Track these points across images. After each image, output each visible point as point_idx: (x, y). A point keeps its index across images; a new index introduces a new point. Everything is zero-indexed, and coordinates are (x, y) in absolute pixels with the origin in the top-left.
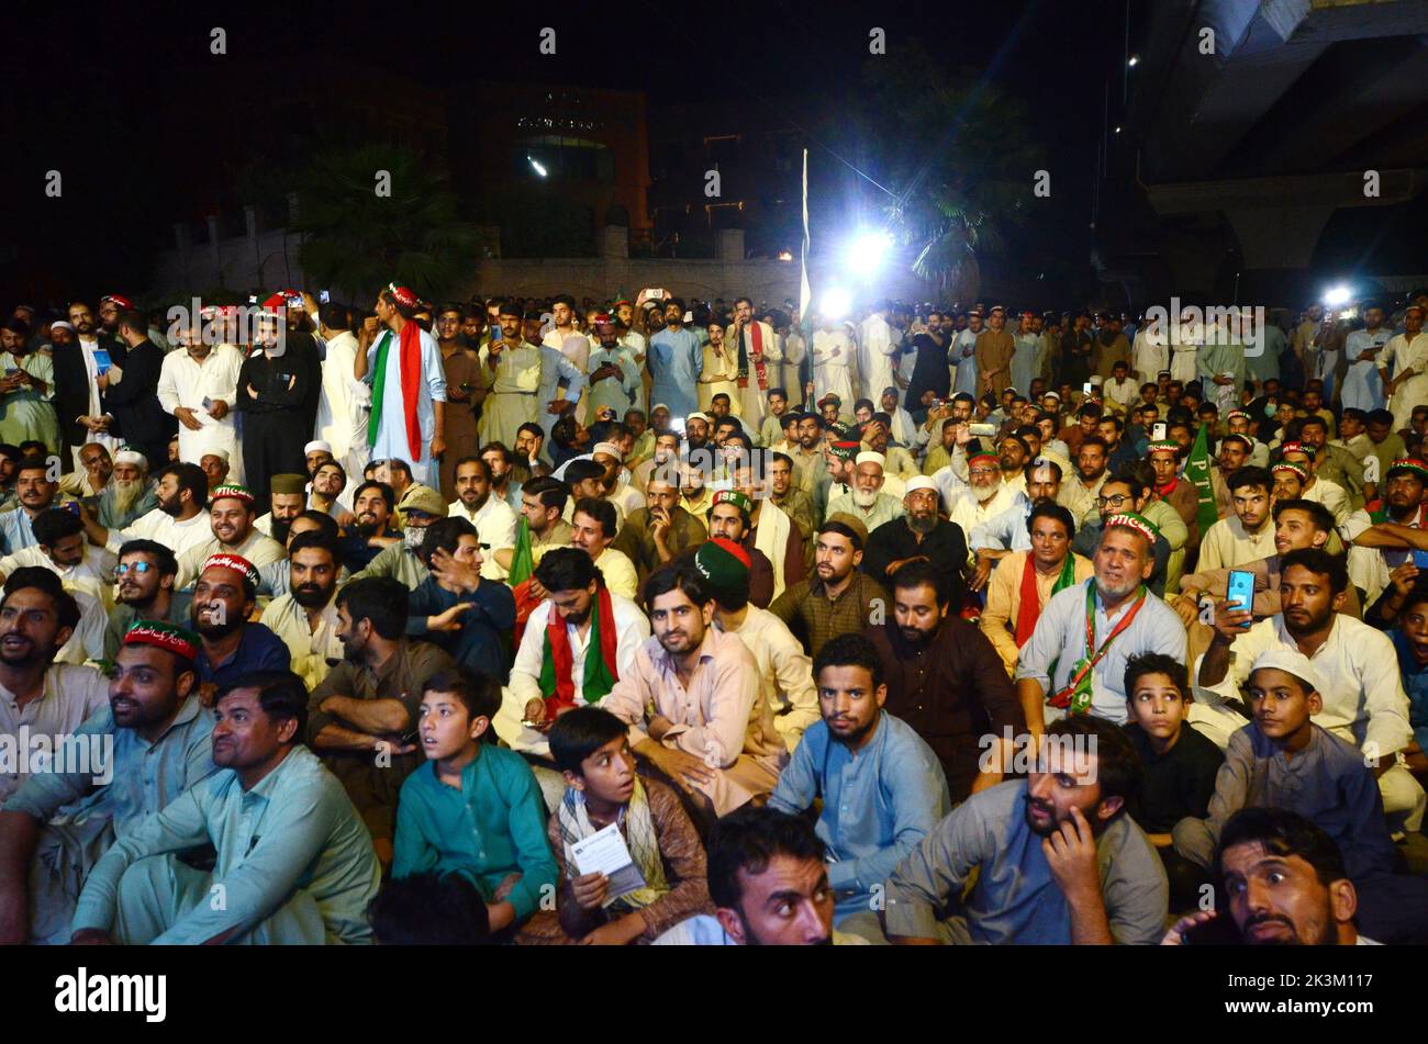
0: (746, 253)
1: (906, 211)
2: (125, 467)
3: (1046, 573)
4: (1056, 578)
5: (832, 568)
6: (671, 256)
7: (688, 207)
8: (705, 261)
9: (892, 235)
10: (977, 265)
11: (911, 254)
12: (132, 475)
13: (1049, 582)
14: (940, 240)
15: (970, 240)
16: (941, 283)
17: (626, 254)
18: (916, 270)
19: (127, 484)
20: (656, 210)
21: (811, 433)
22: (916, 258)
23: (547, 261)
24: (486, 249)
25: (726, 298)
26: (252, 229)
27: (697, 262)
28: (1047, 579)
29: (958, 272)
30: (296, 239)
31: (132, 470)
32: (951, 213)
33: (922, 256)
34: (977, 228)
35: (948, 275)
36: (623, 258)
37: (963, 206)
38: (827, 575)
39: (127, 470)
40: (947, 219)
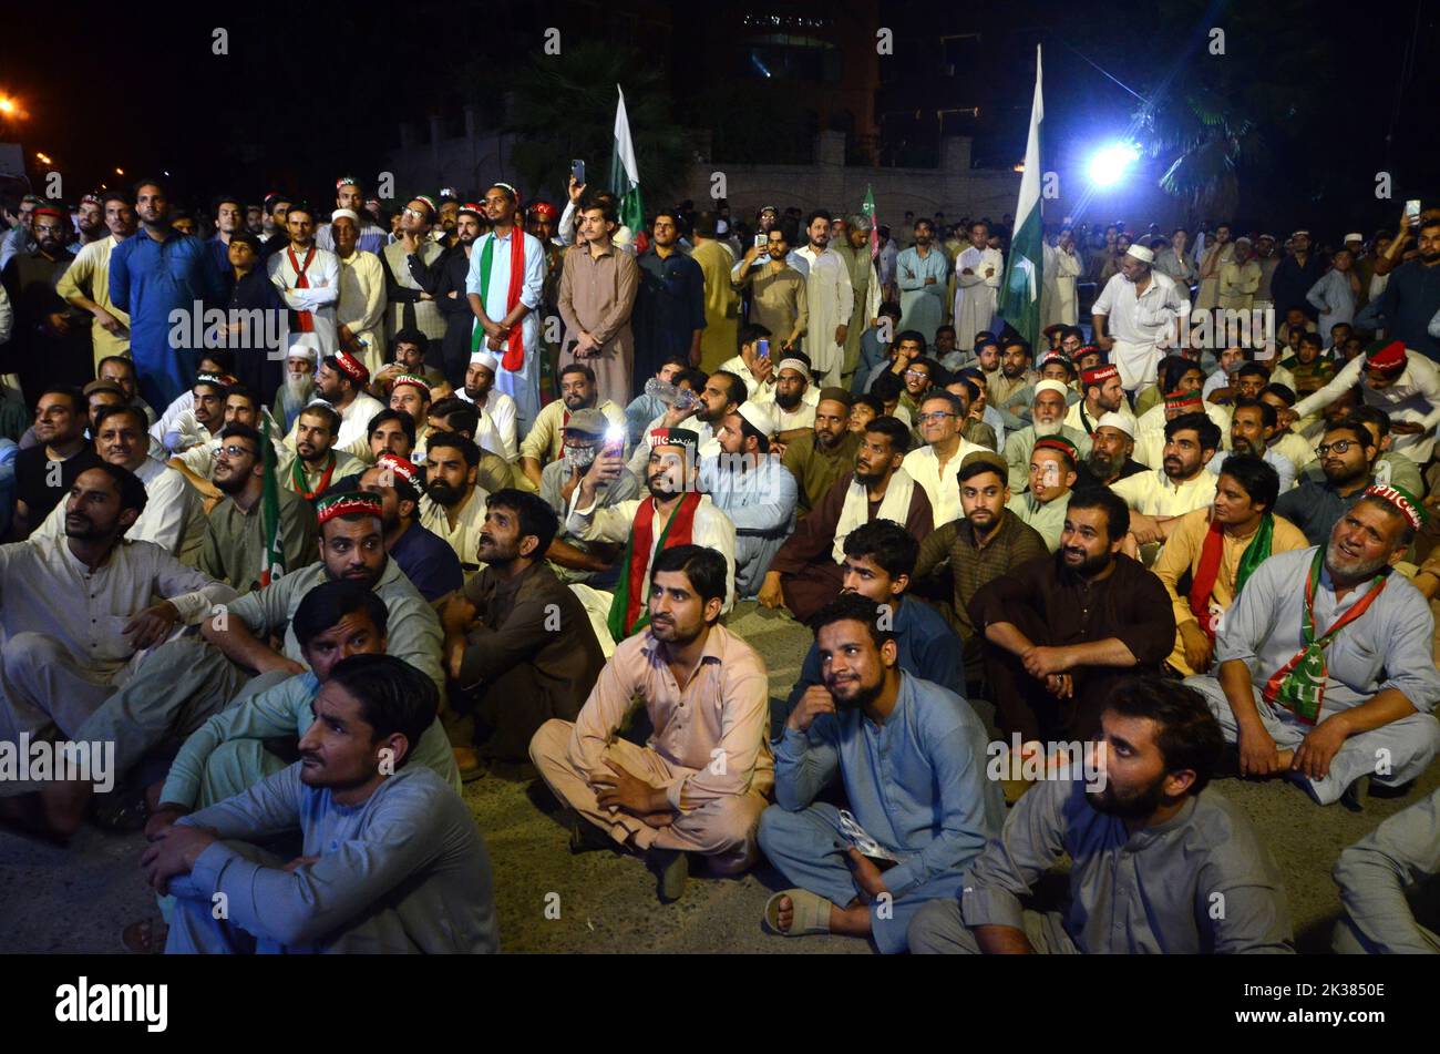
0: (972, 163)
1: (1157, 117)
2: (298, 360)
3: (1237, 536)
4: (1249, 542)
5: (989, 512)
6: (890, 165)
7: (919, 112)
8: (927, 171)
9: (1139, 145)
10: (1236, 181)
11: (1159, 167)
12: (303, 368)
13: (1238, 546)
14: (1194, 153)
15: (1230, 152)
16: (1192, 202)
17: (842, 162)
18: (1163, 186)
19: (299, 377)
20: (883, 116)
21: (1017, 360)
22: (1165, 170)
23: (760, 167)
24: (696, 154)
25: (945, 212)
26: (470, 128)
27: (918, 171)
28: (1238, 542)
29: (1212, 188)
30: (511, 138)
31: (303, 363)
32: (1209, 120)
33: (1173, 169)
34: (1241, 140)
35: (1202, 191)
36: (839, 166)
37: (1227, 113)
38: (985, 520)
39: (299, 363)
40: (1206, 128)
